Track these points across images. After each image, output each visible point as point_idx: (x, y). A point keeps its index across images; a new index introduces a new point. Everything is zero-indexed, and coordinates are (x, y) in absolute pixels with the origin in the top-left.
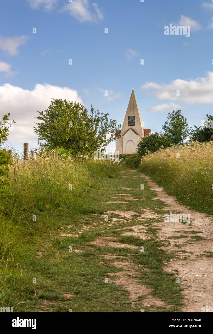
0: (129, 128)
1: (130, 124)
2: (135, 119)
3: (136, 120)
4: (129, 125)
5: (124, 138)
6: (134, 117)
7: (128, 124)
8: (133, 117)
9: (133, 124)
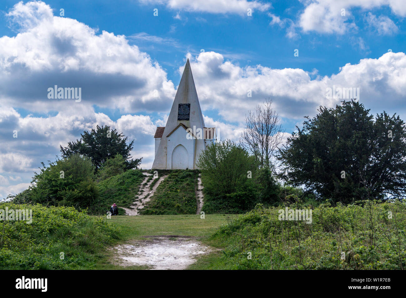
0: (179, 124)
1: (182, 117)
2: (189, 110)
3: (191, 110)
4: (179, 119)
5: (169, 140)
6: (189, 105)
7: (178, 116)
8: (186, 105)
9: (186, 117)
